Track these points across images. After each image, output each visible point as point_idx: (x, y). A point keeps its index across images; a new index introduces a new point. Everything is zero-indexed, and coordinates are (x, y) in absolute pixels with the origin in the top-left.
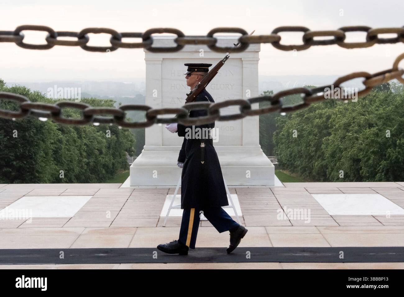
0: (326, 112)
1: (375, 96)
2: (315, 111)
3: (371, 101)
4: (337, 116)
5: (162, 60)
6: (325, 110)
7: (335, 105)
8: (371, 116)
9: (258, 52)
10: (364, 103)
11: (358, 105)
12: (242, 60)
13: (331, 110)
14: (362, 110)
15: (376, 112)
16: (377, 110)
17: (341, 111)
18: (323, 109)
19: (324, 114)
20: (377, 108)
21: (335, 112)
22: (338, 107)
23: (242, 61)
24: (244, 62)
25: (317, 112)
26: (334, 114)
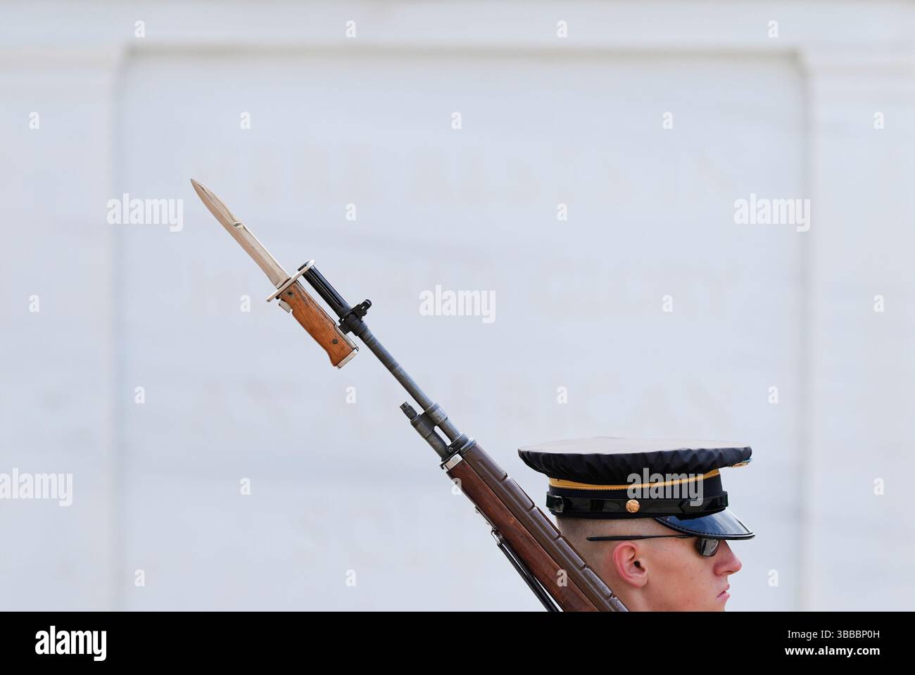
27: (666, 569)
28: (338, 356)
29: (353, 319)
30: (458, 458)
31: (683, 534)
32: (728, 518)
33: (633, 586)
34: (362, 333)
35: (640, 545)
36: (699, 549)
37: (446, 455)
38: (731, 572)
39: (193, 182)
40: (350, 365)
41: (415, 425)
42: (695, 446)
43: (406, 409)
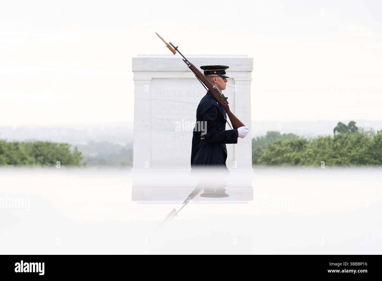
0: (294, 156)
1: (346, 138)
2: (283, 154)
3: (342, 143)
4: (306, 160)
5: (151, 79)
6: (294, 153)
7: (304, 149)
8: (343, 158)
9: (250, 71)
10: (335, 145)
11: (329, 147)
12: (234, 79)
13: (299, 153)
14: (333, 153)
15: (349, 154)
16: (350, 152)
17: (310, 155)
18: (291, 152)
19: (293, 157)
20: (349, 150)
21: (304, 155)
22: (308, 150)
23: (234, 81)
24: (236, 82)
25: (285, 155)
26: (303, 157)
27: (219, 81)
28: (174, 53)
29: (176, 49)
30: (190, 65)
31: (221, 76)
32: (226, 75)
33: (215, 83)
34: (177, 50)
35: (216, 77)
36: (223, 78)
37: (188, 65)
38: (226, 82)
39: (156, 33)
40: (176, 54)
41: (184, 61)
42: (223, 65)
43: (183, 60)
